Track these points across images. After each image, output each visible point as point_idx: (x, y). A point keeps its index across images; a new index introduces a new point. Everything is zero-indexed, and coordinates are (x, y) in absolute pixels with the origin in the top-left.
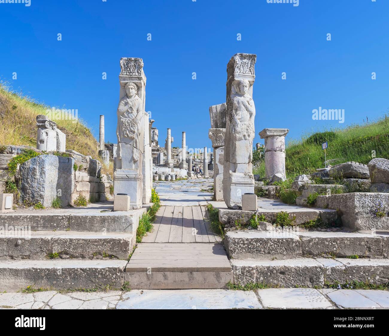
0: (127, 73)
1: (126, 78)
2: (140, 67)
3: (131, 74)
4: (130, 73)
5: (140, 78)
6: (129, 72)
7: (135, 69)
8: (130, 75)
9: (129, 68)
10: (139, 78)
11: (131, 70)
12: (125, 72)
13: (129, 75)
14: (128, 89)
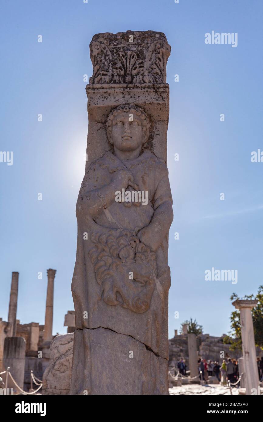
0: (116, 78)
1: (112, 90)
2: (160, 56)
3: (128, 78)
4: (124, 76)
5: (161, 90)
6: (122, 72)
7: (142, 63)
8: (125, 82)
9: (122, 63)
10: (159, 88)
11: (130, 66)
12: (110, 73)
13: (120, 83)
14: (120, 124)
